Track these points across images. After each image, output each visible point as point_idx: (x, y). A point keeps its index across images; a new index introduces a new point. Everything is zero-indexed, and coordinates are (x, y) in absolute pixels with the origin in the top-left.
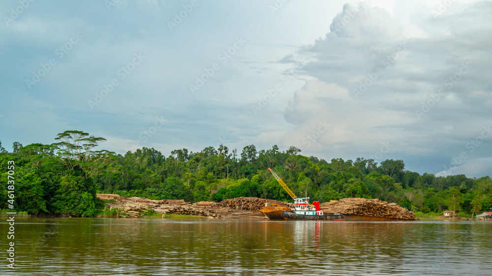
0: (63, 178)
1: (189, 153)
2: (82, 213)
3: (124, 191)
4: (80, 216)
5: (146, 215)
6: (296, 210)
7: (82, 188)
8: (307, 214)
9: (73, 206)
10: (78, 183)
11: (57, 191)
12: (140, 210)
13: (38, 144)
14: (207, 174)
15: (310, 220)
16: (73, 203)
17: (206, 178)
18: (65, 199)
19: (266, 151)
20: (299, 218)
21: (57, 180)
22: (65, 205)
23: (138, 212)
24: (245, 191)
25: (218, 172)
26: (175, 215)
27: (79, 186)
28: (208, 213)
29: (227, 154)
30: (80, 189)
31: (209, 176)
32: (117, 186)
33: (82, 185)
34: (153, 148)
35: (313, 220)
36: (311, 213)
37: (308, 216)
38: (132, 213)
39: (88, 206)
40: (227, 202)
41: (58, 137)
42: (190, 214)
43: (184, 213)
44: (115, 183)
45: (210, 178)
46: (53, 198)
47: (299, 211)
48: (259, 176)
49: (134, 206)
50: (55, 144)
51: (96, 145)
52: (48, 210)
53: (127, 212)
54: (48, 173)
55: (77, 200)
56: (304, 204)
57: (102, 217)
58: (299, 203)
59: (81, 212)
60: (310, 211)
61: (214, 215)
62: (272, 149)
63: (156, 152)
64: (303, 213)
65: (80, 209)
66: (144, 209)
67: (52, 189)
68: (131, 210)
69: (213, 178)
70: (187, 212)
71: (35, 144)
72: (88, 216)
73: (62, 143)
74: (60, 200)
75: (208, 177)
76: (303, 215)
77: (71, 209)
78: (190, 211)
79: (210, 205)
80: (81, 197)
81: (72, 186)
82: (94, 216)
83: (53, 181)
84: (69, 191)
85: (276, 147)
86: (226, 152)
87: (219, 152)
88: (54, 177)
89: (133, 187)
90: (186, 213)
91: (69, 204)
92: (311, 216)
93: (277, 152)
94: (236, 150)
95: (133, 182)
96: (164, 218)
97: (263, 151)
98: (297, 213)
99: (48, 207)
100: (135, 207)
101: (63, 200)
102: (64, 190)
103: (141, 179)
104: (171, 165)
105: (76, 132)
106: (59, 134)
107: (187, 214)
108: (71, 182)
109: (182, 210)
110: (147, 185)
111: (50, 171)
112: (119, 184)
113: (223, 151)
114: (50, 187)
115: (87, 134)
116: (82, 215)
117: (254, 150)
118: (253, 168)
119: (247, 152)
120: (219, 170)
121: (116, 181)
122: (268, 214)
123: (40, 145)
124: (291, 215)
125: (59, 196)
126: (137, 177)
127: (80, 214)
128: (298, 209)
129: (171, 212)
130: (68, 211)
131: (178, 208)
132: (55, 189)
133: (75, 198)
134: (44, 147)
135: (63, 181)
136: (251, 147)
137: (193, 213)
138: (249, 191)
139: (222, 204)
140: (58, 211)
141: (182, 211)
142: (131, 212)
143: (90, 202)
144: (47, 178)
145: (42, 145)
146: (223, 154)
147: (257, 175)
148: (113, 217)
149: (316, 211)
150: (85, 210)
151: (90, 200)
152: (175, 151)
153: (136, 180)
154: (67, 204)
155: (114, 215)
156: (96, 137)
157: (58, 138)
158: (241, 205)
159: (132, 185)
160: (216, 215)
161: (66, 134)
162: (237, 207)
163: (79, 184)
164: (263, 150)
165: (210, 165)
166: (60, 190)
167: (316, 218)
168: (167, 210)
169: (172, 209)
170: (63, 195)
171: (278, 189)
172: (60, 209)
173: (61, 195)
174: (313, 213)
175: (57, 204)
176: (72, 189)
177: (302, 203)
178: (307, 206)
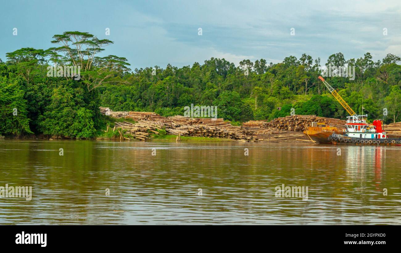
0: (55, 90)
1: (267, 65)
2: (77, 135)
3: (168, 109)
4: (74, 139)
5: (156, 137)
6: (348, 132)
7: (80, 103)
8: (363, 136)
9: (65, 125)
10: (74, 96)
11: (47, 106)
12: (150, 131)
13: (29, 48)
14: (280, 88)
15: (368, 145)
16: (65, 121)
17: (279, 93)
18: (56, 117)
19: (356, 60)
20: (352, 142)
21: (48, 93)
22: (56, 125)
23: (147, 134)
24: (313, 108)
25: (298, 86)
26: (195, 138)
27: (75, 101)
28: (241, 136)
29: (311, 65)
30: (76, 104)
31: (283, 91)
32: (160, 103)
33: (79, 100)
34: (223, 59)
35: (372, 145)
36: (369, 136)
37: (365, 139)
38: (140, 134)
39: (85, 126)
40: (278, 121)
41: (55, 39)
42: (216, 136)
43: (208, 136)
44: (158, 99)
45: (284, 94)
46: (42, 116)
47: (352, 133)
48: (346, 91)
49: (143, 126)
50: (53, 49)
51: (102, 50)
52: (32, 131)
53: (134, 133)
54: (39, 84)
55: (70, 118)
56: (359, 124)
57: (103, 139)
58: (354, 122)
59: (75, 134)
60: (368, 133)
61: (249, 138)
62: (363, 58)
63: (228, 63)
64: (358, 136)
65: (74, 130)
66: (156, 130)
67: (41, 105)
68: (139, 131)
69: (288, 93)
70: (213, 133)
71: (25, 49)
72: (84, 139)
73: (63, 47)
74: (51, 118)
75: (281, 92)
76: (357, 138)
77: (63, 129)
78: (216, 132)
79: (259, 125)
80: (76, 114)
81: (65, 101)
82: (92, 138)
83: (43, 94)
84: (61, 106)
85: (368, 56)
86: (310, 62)
87: (301, 62)
88: (44, 90)
89: (180, 104)
90: (210, 135)
91: (60, 123)
92: (369, 139)
93: (370, 61)
94: (319, 59)
95: (180, 98)
96: (178, 141)
97: (353, 60)
98: (350, 135)
99: (33, 126)
100: (145, 127)
101: (54, 117)
102: (55, 105)
103: (190, 93)
104: (238, 78)
105: (78, 33)
106: (56, 36)
107: (212, 136)
108: (65, 96)
109: (205, 131)
110: (197, 101)
111: (42, 82)
112: (163, 100)
113: (307, 61)
114: (38, 102)
115: (91, 36)
116: (77, 138)
117: (342, 59)
118: (340, 81)
119: (333, 61)
120: (298, 84)
121: (160, 96)
122: (313, 137)
123: (32, 50)
124: (341, 139)
125: (49, 112)
126: (185, 92)
127: (74, 135)
128: (350, 130)
129: (190, 134)
130: (60, 132)
131: (201, 129)
132: (45, 104)
133: (67, 115)
134: (36, 52)
135: (55, 95)
136: (338, 56)
137: (220, 135)
138: (320, 108)
139: (272, 124)
140: (46, 132)
141: (205, 133)
142: (138, 133)
143: (87, 120)
144: (35, 91)
145: (35, 50)
146: (306, 65)
147: (344, 90)
148: (115, 140)
149: (376, 133)
150: (80, 131)
151: (87, 118)
152: (244, 61)
153: (183, 95)
154: (58, 123)
155: (116, 137)
156: (100, 39)
157: (56, 42)
158: (294, 125)
159: (179, 102)
160: (252, 138)
161: (65, 36)
162: (290, 128)
163: (76, 99)
164: (352, 58)
165: (288, 78)
166: (50, 107)
167: (375, 142)
168: (186, 132)
169: (192, 130)
170: (53, 112)
171: (356, 105)
172: (49, 129)
173: (51, 112)
174: (372, 136)
175: (46, 123)
176: (65, 104)
177: (357, 121)
178: (364, 126)
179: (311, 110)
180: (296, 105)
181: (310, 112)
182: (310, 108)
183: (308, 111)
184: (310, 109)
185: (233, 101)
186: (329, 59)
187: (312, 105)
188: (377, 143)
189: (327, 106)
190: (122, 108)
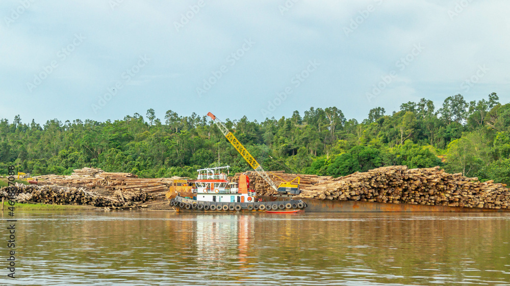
6: (196, 193)
8: (218, 200)
36: (227, 199)
37: (217, 204)
47: (202, 195)
58: (208, 177)
60: (227, 193)
62: (488, 100)
64: (209, 198)
76: (209, 203)
85: (494, 96)
93: (496, 103)
98: (200, 198)
117: (462, 102)
119: (449, 106)
128: (199, 190)
136: (456, 98)
149: (238, 193)
167: (233, 209)
174: (232, 198)
177: (213, 177)
178: (220, 183)
179: (344, 165)
180: (329, 159)
181: (343, 169)
182: (343, 162)
183: (340, 166)
184: (342, 164)
185: (259, 157)
186: (445, 103)
187: (346, 159)
188: (236, 209)
189: (368, 160)
190: (125, 169)
